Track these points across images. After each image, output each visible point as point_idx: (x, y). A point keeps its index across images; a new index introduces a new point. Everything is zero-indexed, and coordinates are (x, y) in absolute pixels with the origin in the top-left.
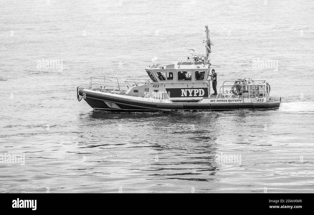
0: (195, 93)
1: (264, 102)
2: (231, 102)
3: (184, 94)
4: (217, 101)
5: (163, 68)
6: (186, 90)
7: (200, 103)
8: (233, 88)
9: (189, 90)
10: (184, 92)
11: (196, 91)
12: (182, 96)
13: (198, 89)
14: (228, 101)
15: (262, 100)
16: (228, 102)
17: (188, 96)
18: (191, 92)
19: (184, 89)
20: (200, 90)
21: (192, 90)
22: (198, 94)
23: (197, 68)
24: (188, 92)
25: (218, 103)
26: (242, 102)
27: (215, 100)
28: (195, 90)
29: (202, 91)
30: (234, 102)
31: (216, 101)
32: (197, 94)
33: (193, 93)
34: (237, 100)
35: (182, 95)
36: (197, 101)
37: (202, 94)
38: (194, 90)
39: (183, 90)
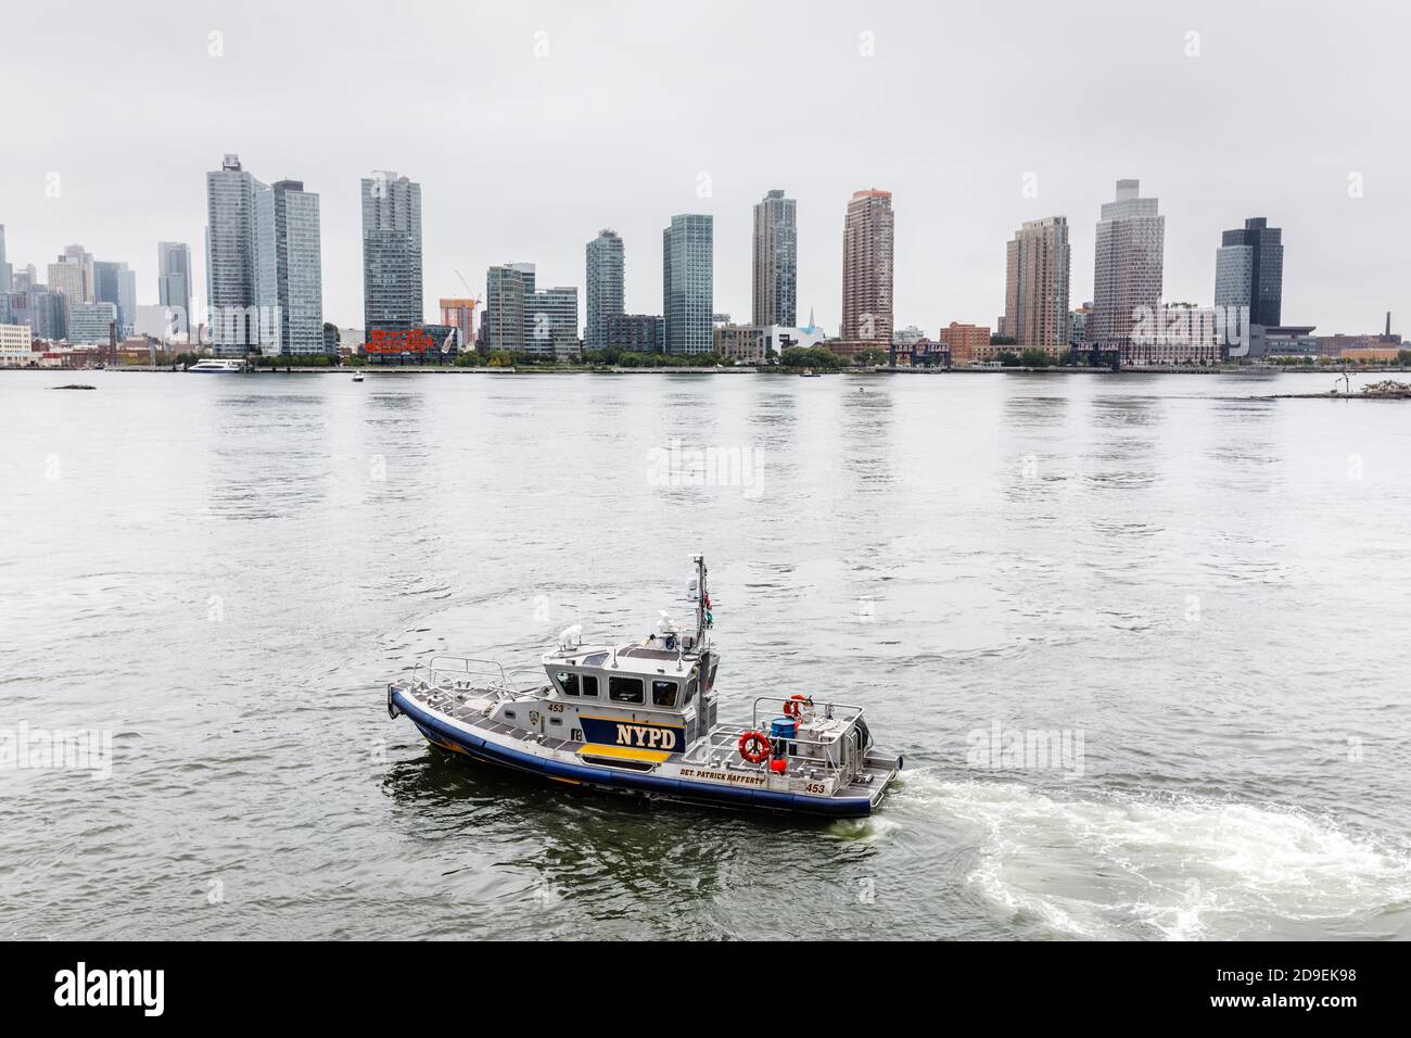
0: (652, 738)
1: (824, 795)
2: (734, 783)
3: (623, 739)
4: (699, 773)
5: (574, 662)
6: (629, 728)
7: (652, 774)
8: (743, 743)
9: (637, 729)
10: (624, 733)
11: (655, 734)
12: (618, 742)
13: (659, 728)
14: (726, 777)
15: (819, 789)
16: (726, 782)
17: (634, 744)
18: (641, 736)
19: (625, 724)
20: (665, 732)
21: (644, 729)
22: (659, 742)
23: (659, 674)
24: (633, 732)
25: (699, 779)
26: (764, 785)
27: (692, 771)
28: (652, 731)
29: (668, 735)
30: (743, 784)
31: (695, 773)
32: (656, 741)
33: (646, 738)
34: (752, 780)
35: (620, 741)
36: (646, 767)
37: (668, 743)
38: (650, 729)
39: (621, 728)
